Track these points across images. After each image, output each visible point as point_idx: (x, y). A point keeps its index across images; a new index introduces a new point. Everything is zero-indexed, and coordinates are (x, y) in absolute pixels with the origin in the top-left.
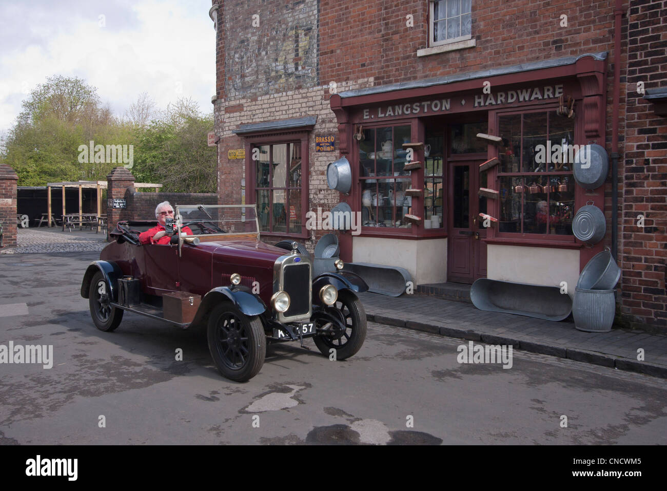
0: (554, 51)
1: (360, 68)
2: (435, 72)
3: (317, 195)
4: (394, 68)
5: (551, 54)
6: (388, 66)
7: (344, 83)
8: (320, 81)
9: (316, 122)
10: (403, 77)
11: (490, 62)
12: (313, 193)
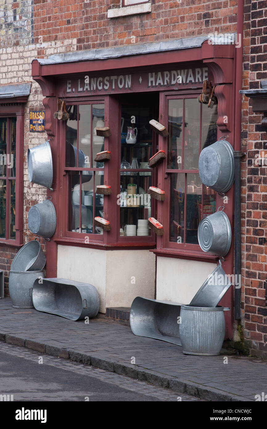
0: (204, 27)
1: (66, 26)
2: (122, 39)
3: (30, 188)
4: (92, 29)
5: (202, 29)
6: (87, 26)
7: (53, 43)
8: (34, 38)
9: (30, 92)
10: (98, 42)
11: (161, 33)
12: (27, 186)
